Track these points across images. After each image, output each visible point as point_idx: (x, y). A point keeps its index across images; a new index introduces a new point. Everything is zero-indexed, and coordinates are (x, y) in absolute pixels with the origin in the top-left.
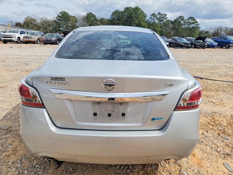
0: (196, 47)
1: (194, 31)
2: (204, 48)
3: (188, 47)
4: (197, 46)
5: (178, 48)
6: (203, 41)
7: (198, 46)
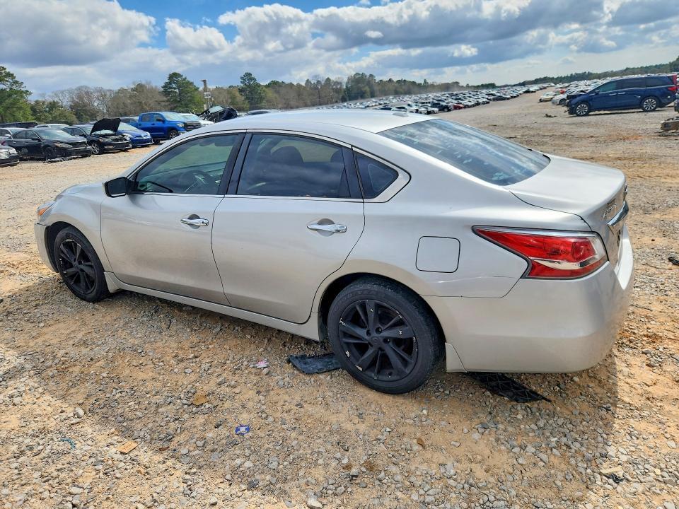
0: (105, 149)
1: (13, 104)
2: (125, 150)
3: (85, 154)
4: (106, 147)
5: (57, 159)
6: (112, 130)
7: (111, 147)
